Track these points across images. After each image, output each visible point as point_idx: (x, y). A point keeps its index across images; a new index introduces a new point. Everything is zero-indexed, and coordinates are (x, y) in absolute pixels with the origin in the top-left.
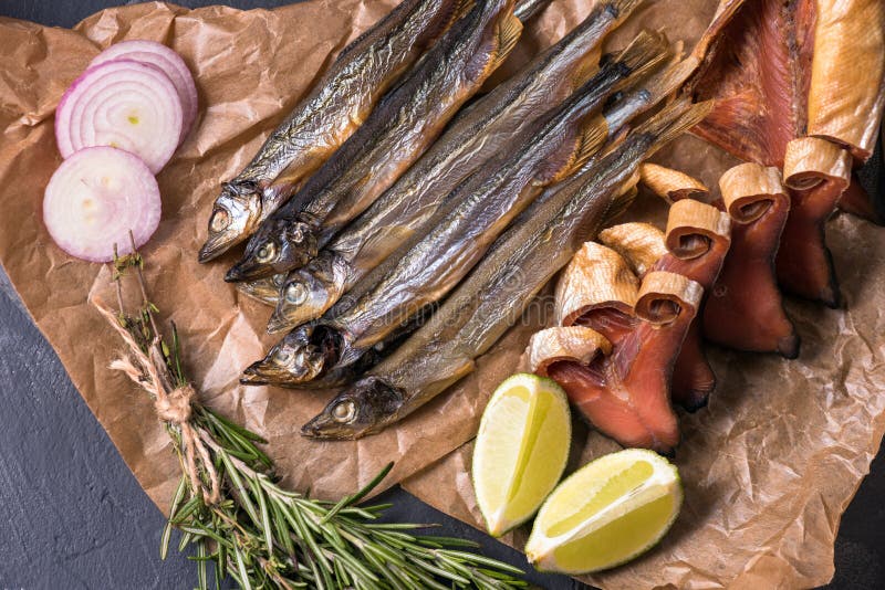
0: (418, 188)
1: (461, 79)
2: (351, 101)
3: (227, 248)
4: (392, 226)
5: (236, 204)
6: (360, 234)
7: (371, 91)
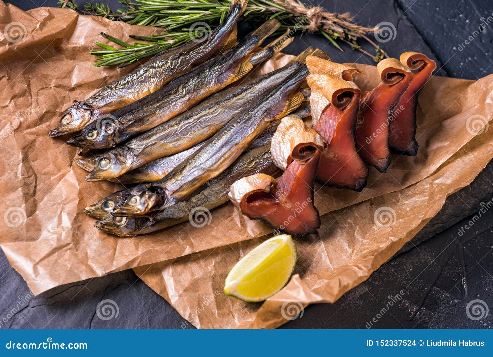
0: (180, 126)
1: (215, 81)
2: (152, 80)
3: (66, 133)
4: (162, 142)
5: (78, 113)
6: (145, 142)
7: (164, 78)
